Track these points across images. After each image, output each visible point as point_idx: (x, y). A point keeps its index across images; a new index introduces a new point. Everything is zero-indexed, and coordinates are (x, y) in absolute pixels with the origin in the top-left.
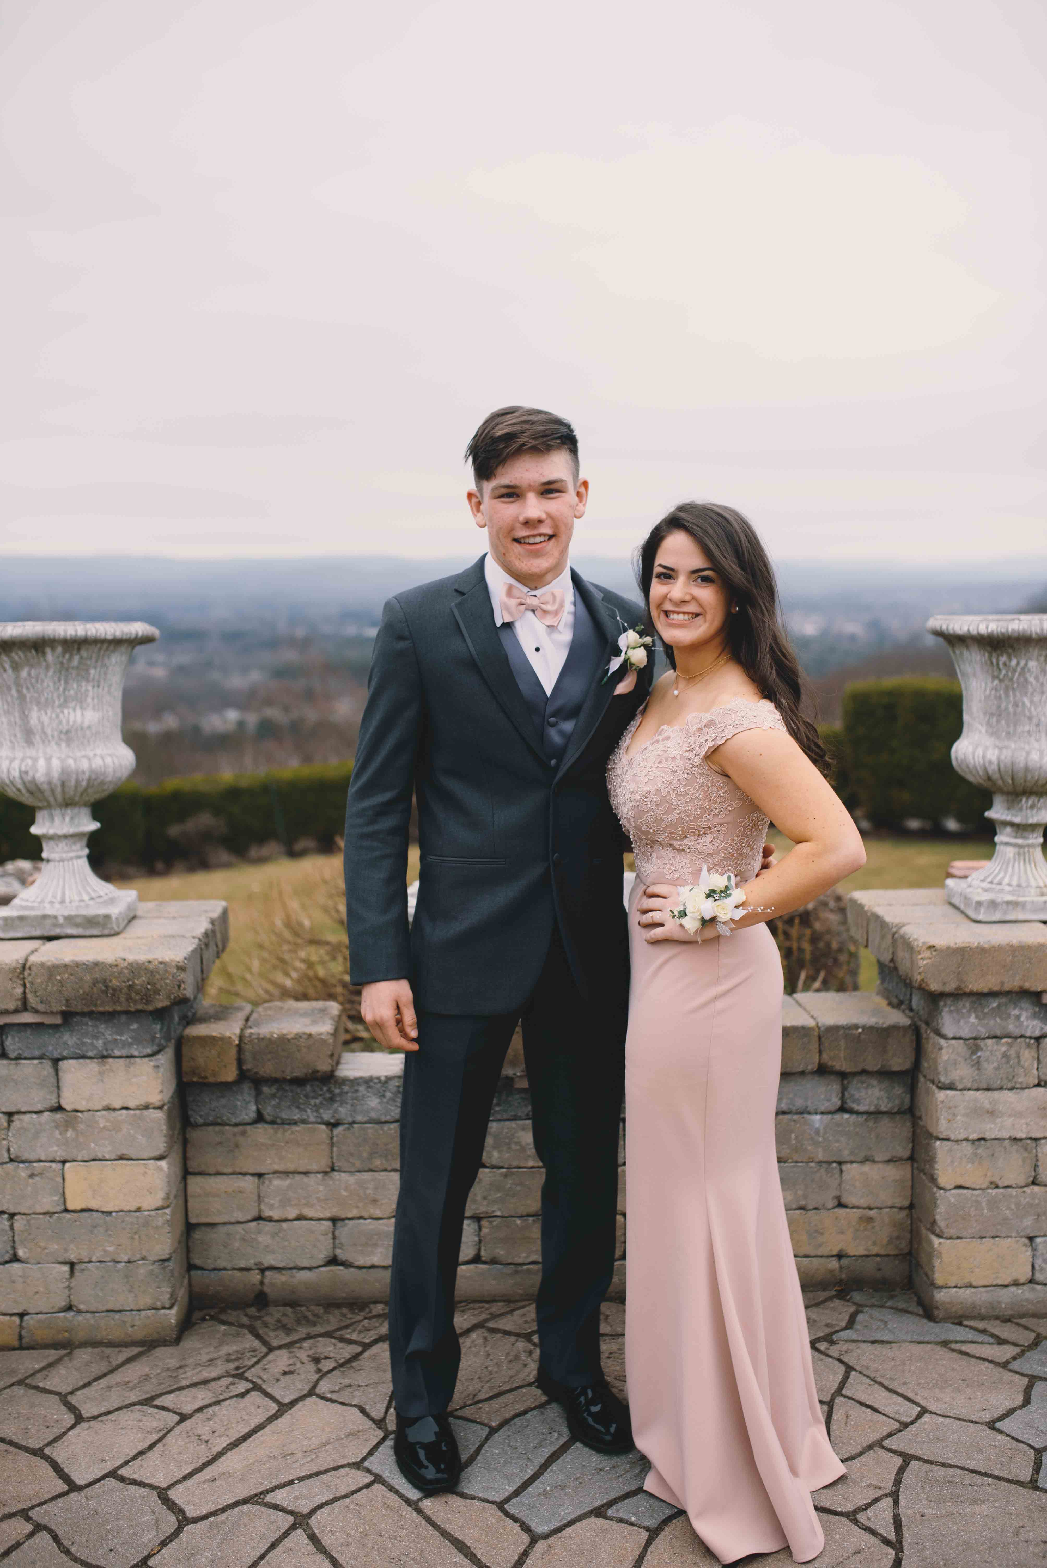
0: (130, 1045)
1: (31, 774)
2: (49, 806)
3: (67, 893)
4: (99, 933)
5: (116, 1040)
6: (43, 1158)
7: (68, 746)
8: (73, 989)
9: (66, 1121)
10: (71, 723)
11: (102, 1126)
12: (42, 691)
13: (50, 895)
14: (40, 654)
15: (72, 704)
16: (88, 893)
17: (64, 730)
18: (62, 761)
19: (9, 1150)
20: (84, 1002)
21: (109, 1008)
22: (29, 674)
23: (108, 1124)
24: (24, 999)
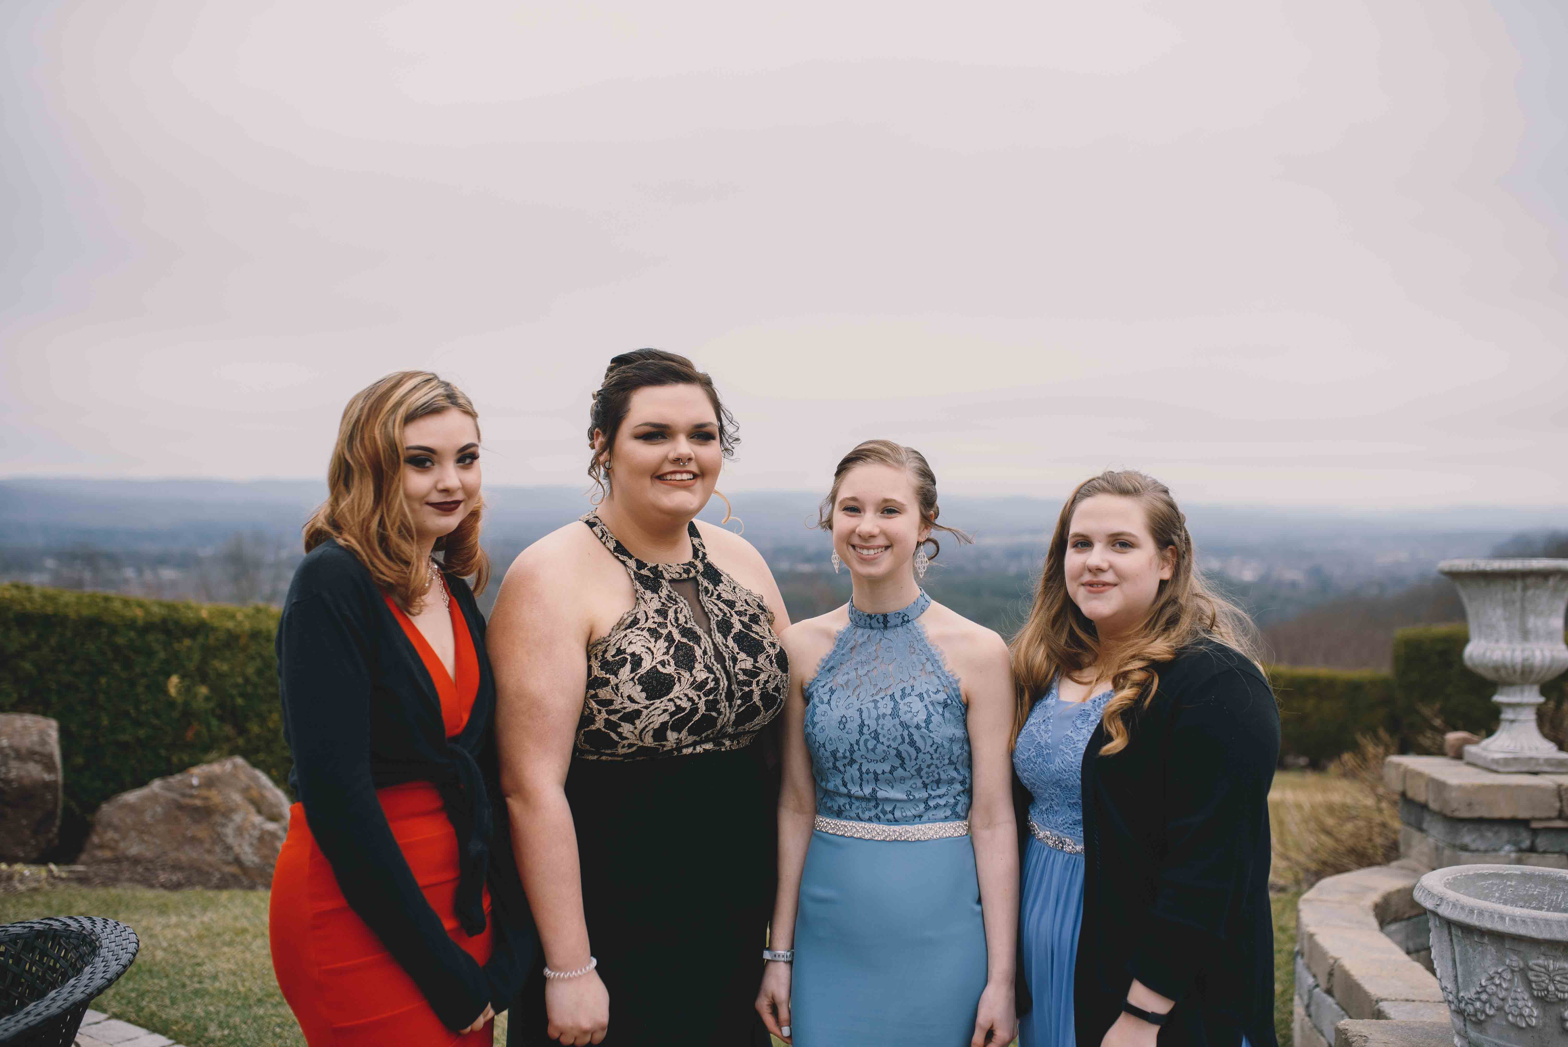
24: (1562, 810)
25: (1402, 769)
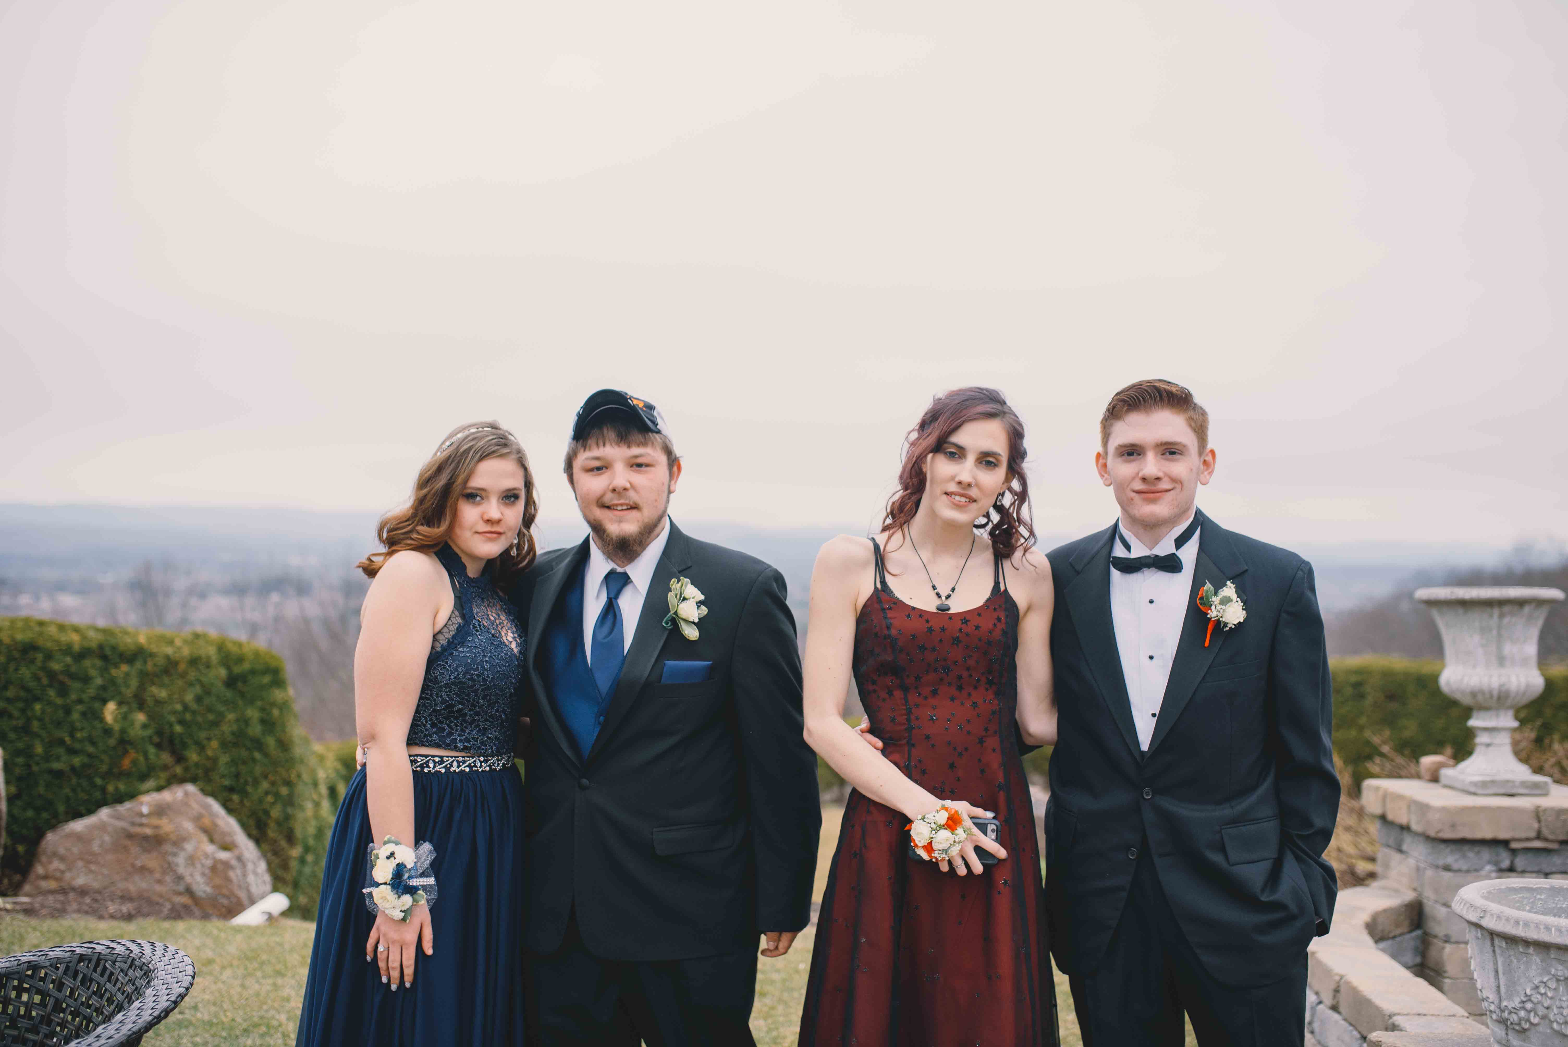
25: (1381, 793)
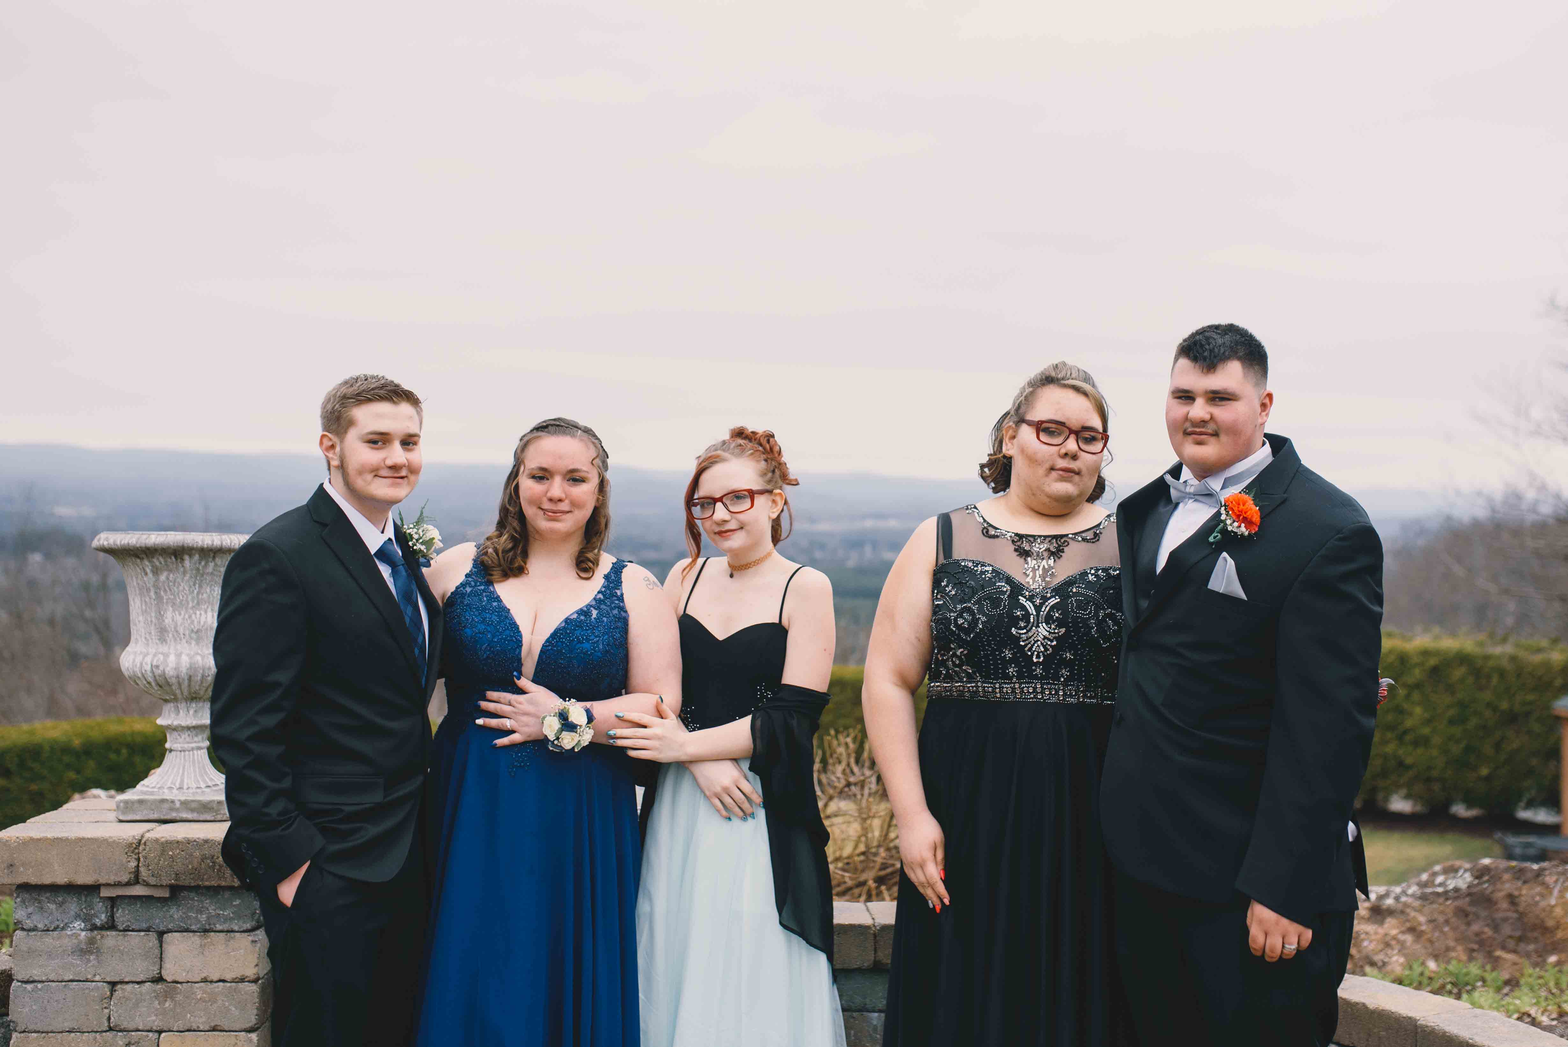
0: (231, 919)
1: (161, 668)
2: (175, 700)
3: (186, 781)
4: (212, 819)
5: (219, 914)
6: (140, 1028)
7: (197, 644)
8: (184, 865)
9: (165, 991)
10: (202, 623)
11: (199, 997)
12: (178, 594)
13: (170, 781)
14: (179, 560)
15: (204, 607)
16: (205, 781)
17: (195, 630)
18: (191, 657)
19: (109, 1019)
20: (192, 876)
21: (214, 883)
22: (168, 578)
23: (205, 995)
24: (137, 872)
